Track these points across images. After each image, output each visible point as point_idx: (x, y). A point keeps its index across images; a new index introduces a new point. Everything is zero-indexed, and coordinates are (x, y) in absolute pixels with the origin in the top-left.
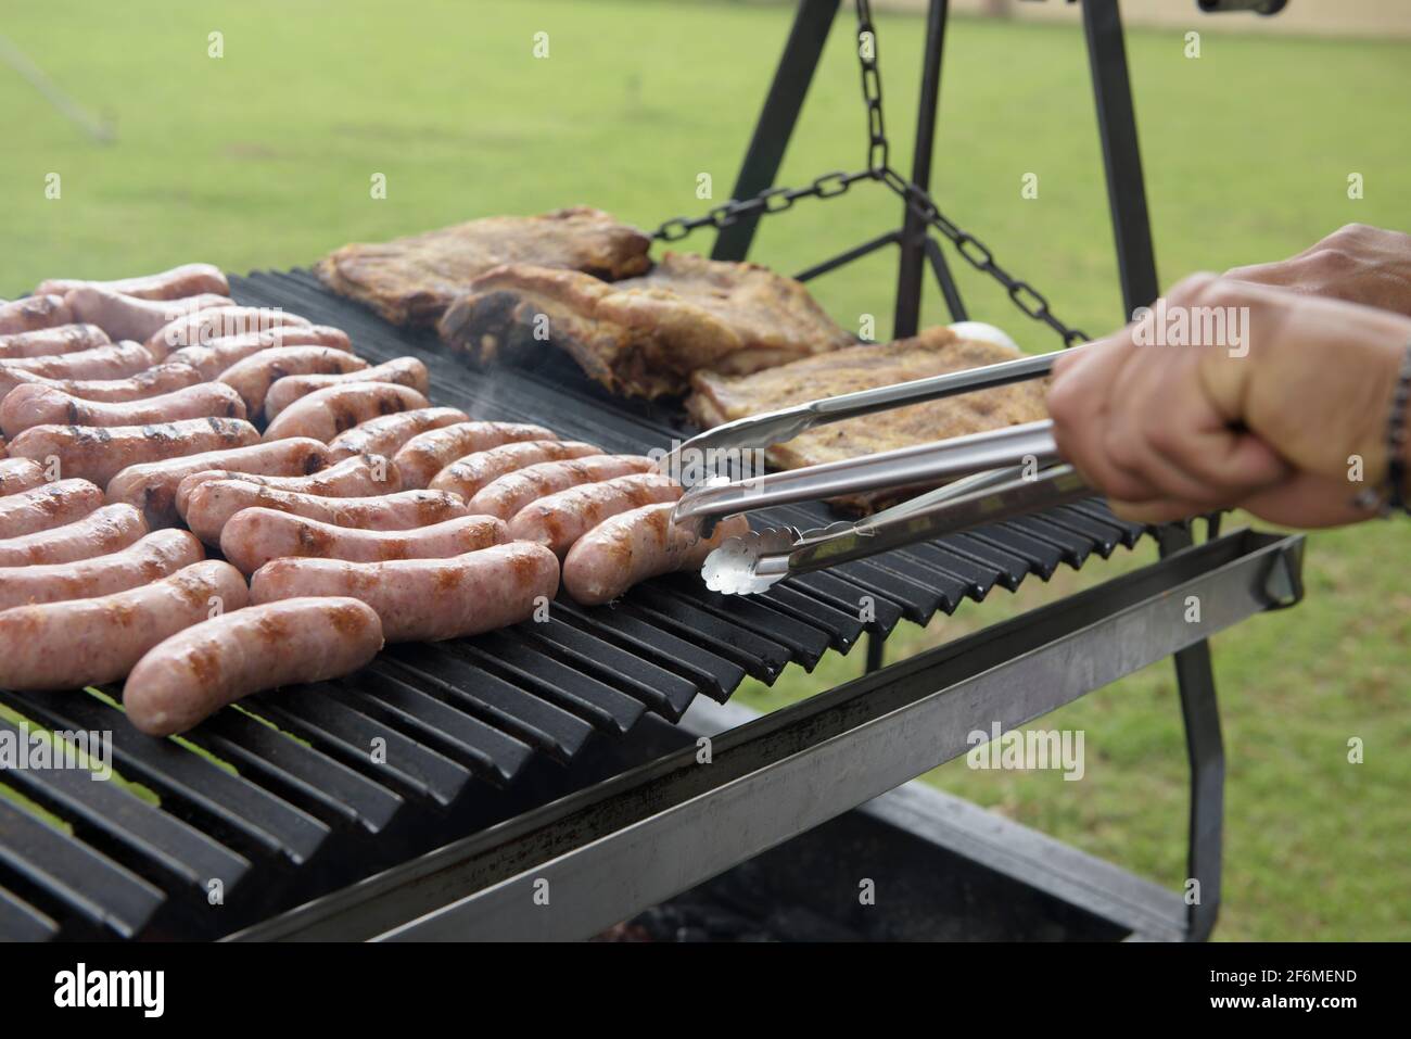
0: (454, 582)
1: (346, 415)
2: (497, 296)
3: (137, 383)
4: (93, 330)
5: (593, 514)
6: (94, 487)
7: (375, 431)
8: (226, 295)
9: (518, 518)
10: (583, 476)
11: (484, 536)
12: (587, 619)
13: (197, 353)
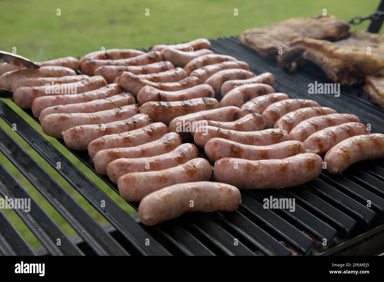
0: (285, 169)
1: (247, 96)
2: (298, 49)
3: (181, 83)
4: (168, 63)
5: (335, 139)
6: (164, 126)
7: (257, 102)
8: (210, 49)
9: (307, 141)
10: (331, 123)
11: (296, 149)
12: (332, 180)
13: (200, 71)
